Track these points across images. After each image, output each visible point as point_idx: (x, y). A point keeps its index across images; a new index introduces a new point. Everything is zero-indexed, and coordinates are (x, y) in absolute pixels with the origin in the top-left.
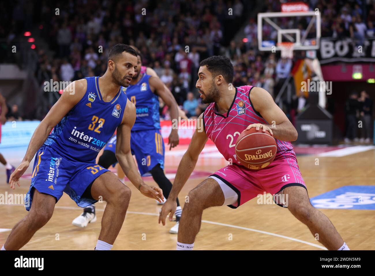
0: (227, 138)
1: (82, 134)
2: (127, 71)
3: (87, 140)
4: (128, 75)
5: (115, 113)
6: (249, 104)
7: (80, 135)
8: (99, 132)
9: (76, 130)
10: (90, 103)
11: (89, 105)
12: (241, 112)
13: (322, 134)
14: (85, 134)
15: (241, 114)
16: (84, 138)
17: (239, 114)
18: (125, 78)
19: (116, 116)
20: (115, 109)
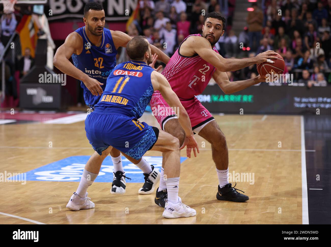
1: (93, 71)
2: (96, 24)
3: (98, 73)
4: (97, 27)
5: (108, 51)
7: (92, 72)
8: (103, 67)
9: (87, 70)
10: (88, 51)
11: (88, 52)
13: (50, 99)
14: (95, 70)
16: (95, 72)
18: (96, 29)
19: (110, 52)
20: (106, 49)
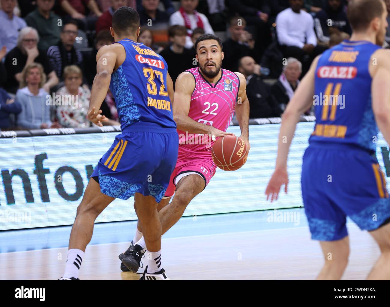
0: (205, 104)
6: (237, 85)
12: (226, 89)
15: (227, 90)
17: (225, 89)
